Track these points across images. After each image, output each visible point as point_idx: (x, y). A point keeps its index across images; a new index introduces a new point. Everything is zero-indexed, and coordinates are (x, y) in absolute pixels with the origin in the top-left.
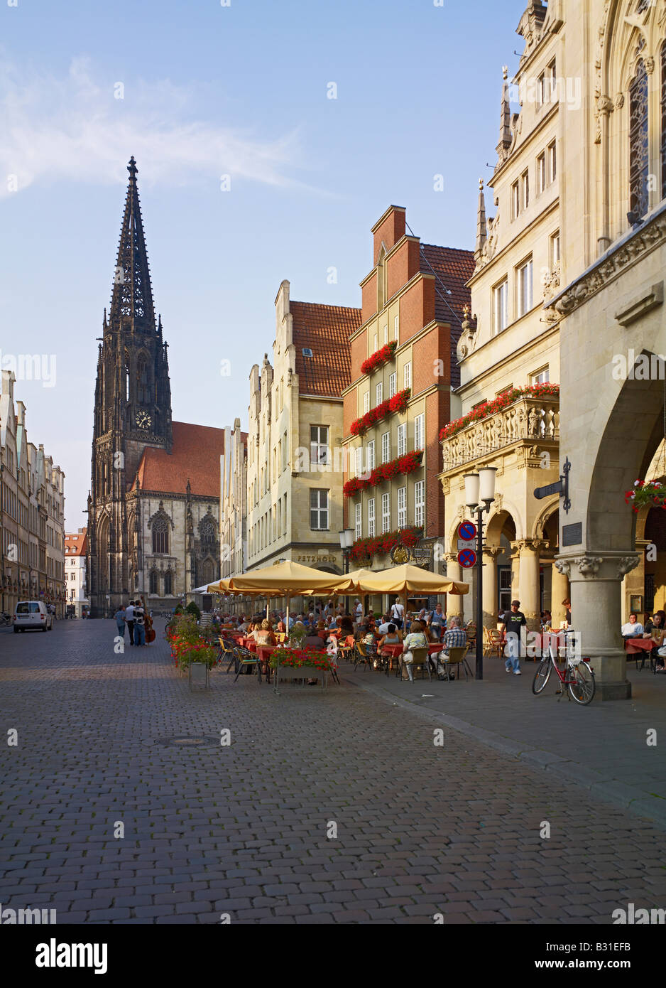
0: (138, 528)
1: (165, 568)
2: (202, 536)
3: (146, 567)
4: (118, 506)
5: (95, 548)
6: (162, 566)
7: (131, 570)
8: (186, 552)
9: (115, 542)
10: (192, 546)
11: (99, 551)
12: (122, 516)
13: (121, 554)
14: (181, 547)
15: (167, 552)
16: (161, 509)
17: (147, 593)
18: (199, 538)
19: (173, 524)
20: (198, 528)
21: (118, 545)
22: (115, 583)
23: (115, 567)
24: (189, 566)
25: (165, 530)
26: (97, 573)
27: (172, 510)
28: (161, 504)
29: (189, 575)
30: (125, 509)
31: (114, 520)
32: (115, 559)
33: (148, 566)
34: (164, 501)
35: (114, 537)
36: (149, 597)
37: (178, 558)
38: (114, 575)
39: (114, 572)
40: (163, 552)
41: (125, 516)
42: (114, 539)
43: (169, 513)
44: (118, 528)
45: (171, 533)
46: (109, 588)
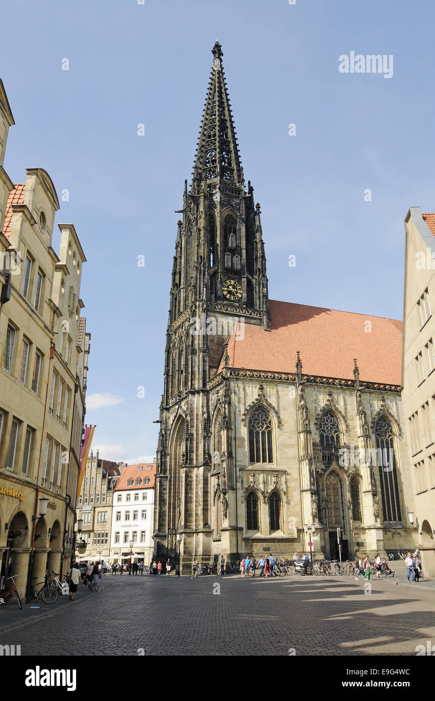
0: (228, 425)
1: (271, 488)
2: (321, 436)
3: (239, 485)
4: (198, 400)
5: (165, 466)
6: (265, 483)
7: (216, 493)
8: (300, 461)
9: (193, 452)
10: (311, 450)
11: (171, 470)
12: (203, 413)
13: (202, 469)
14: (292, 452)
15: (271, 461)
16: (262, 396)
17: (241, 529)
18: (318, 440)
19: (279, 417)
20: (315, 424)
21: (197, 455)
22: (190, 515)
23: (191, 489)
24: (306, 483)
25: (267, 427)
26: (167, 502)
27: (278, 398)
28: (262, 388)
29: (307, 497)
30: (208, 403)
31: (192, 419)
32: (191, 477)
33: (242, 482)
34: (265, 386)
35: (192, 443)
36: (245, 536)
37: (289, 471)
38: (191, 502)
39: (191, 498)
40: (264, 461)
41: (208, 413)
42: (191, 447)
43: (272, 400)
44: (197, 430)
45: (275, 432)
46: (183, 523)
